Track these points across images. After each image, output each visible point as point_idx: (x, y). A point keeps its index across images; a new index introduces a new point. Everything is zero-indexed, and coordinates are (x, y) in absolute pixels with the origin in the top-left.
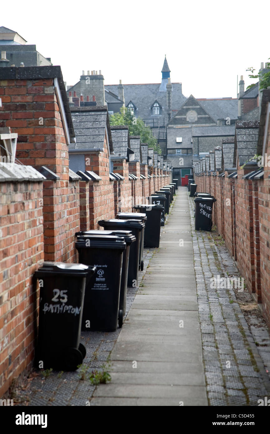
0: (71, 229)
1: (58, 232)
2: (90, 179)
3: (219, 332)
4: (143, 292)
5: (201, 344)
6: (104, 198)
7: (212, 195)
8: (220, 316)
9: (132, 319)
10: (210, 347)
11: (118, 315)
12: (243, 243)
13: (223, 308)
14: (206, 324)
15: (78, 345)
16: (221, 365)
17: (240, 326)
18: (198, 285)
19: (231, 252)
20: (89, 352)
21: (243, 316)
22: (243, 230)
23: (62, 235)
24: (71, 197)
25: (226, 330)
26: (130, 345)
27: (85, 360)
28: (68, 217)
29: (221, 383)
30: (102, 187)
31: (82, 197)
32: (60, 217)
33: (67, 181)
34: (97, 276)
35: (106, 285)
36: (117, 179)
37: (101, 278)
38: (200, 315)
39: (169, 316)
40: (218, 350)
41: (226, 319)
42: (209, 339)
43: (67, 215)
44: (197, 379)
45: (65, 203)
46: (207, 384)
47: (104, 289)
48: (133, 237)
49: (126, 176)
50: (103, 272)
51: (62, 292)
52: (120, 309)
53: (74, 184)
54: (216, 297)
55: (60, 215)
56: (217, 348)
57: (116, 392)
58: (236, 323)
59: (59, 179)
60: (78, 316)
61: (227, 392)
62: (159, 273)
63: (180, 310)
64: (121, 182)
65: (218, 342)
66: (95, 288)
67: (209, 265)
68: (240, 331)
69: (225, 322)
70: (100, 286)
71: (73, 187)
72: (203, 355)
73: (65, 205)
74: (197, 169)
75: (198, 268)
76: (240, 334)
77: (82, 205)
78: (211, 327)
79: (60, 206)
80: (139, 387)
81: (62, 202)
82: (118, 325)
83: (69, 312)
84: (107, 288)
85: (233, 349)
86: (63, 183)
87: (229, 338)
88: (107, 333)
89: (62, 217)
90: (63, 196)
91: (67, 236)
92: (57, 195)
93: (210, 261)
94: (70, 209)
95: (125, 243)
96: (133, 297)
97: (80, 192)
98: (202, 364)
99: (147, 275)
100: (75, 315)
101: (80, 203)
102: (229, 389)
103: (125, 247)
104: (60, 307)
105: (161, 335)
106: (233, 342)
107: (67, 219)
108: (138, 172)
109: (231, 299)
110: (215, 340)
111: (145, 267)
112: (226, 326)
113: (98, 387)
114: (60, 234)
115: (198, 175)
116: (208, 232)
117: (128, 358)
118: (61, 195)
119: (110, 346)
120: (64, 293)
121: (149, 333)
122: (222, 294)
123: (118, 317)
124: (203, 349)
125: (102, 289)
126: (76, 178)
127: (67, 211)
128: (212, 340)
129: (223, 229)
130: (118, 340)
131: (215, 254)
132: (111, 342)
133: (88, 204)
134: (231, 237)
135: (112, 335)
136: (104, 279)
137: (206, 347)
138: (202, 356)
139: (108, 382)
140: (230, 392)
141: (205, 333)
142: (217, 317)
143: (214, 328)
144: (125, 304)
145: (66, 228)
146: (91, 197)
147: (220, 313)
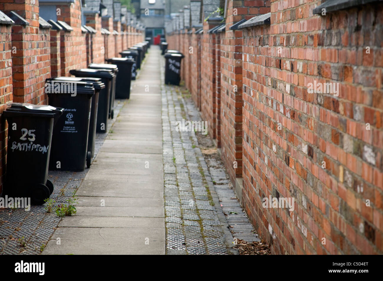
0: (42, 75)
1: (27, 76)
2: (61, 28)
3: (180, 172)
4: (111, 137)
5: (163, 182)
6: (76, 48)
7: (181, 52)
8: (183, 159)
9: (100, 161)
10: (171, 185)
11: (86, 157)
12: (207, 94)
13: (186, 152)
14: (169, 165)
15: (46, 182)
16: (180, 200)
17: (200, 168)
18: (164, 132)
19: (196, 103)
20: (57, 189)
21: (203, 159)
22: (207, 81)
23: (32, 80)
24: (41, 44)
25: (186, 171)
26: (96, 183)
27: (52, 195)
28: (38, 62)
29: (179, 215)
30: (73, 38)
31: (53, 45)
32: (30, 62)
33: (37, 28)
34: (67, 119)
35: (75, 128)
36: (89, 32)
37: (70, 121)
38: (164, 158)
39: (136, 158)
40: (179, 187)
41: (187, 162)
42: (171, 179)
43: (37, 61)
44: (158, 211)
45: (35, 49)
46: (166, 216)
47: (73, 132)
48: (102, 85)
49: (98, 29)
50: (72, 115)
51: (30, 131)
52: (88, 151)
53: (45, 32)
54: (180, 142)
55: (30, 60)
56: (178, 186)
57: (81, 223)
58: (196, 165)
59: (28, 25)
60: (46, 154)
61: (184, 222)
62: (128, 121)
63: (145, 154)
64: (94, 35)
65: (179, 181)
66: (65, 130)
67: (175, 115)
68: (200, 172)
69: (187, 164)
70: (69, 129)
71: (44, 35)
72: (164, 191)
73: (35, 51)
74: (169, 29)
75: (165, 117)
76: (199, 174)
77: (54, 53)
78: (173, 168)
79: (29, 51)
80: (102, 218)
81: (32, 47)
82: (86, 166)
83: (37, 150)
84: (76, 131)
85: (192, 186)
86: (33, 30)
87: (189, 178)
88: (75, 173)
89: (32, 62)
90: (33, 42)
91: (38, 81)
92: (26, 40)
93: (177, 112)
94: (40, 56)
95: (94, 89)
96: (102, 142)
97: (51, 40)
98: (163, 199)
99: (117, 123)
100: (43, 153)
101: (51, 51)
102: (186, 220)
103: (93, 93)
104: (28, 145)
105: (126, 175)
106: (193, 181)
107: (37, 65)
108: (111, 28)
109: (194, 144)
110: (176, 179)
111: (115, 116)
112: (188, 167)
113: (63, 218)
114: (29, 79)
115: (169, 35)
116: (176, 87)
117: (94, 194)
118: (30, 41)
119: (77, 184)
120: (32, 133)
121: (116, 173)
122: (186, 140)
123: (86, 159)
124: (165, 186)
125: (71, 132)
126: (46, 26)
127: (37, 57)
128: (174, 179)
129: (190, 83)
130: (85, 179)
131: (182, 106)
132: (78, 180)
133: (59, 53)
134: (196, 90)
135: (80, 174)
136: (73, 122)
137: (167, 185)
138: (163, 193)
139: (73, 214)
140: (187, 223)
141: (168, 173)
142: (180, 159)
143: (176, 169)
144: (94, 147)
145: (36, 74)
146: (63, 47)
147: (183, 156)
